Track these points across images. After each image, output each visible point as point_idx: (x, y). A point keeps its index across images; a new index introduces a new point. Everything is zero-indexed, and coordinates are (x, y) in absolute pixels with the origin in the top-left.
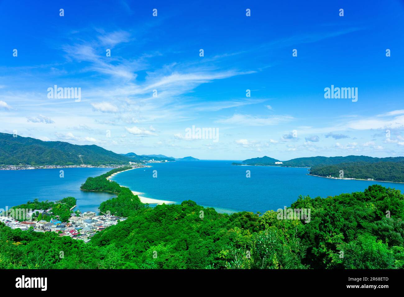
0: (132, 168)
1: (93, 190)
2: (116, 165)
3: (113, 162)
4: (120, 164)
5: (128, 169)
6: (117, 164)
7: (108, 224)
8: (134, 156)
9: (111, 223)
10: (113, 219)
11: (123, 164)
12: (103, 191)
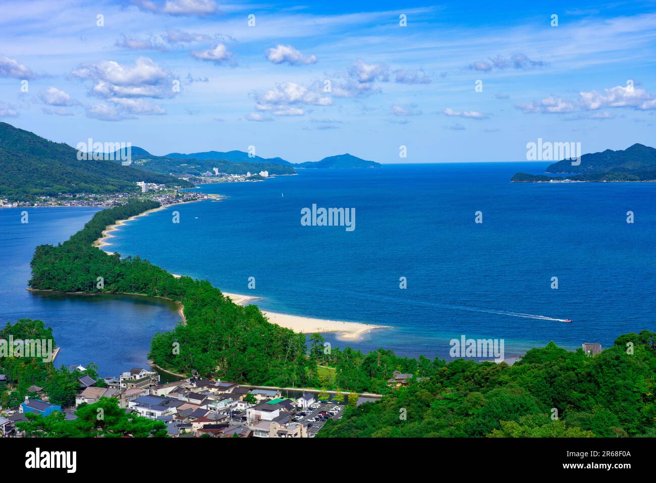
0: (158, 205)
1: (79, 290)
2: (93, 195)
3: (83, 184)
4: (108, 191)
5: (146, 209)
6: (98, 192)
7: (220, 411)
8: (144, 161)
9: (228, 406)
10: (227, 392)
11: (117, 191)
12: (114, 293)
